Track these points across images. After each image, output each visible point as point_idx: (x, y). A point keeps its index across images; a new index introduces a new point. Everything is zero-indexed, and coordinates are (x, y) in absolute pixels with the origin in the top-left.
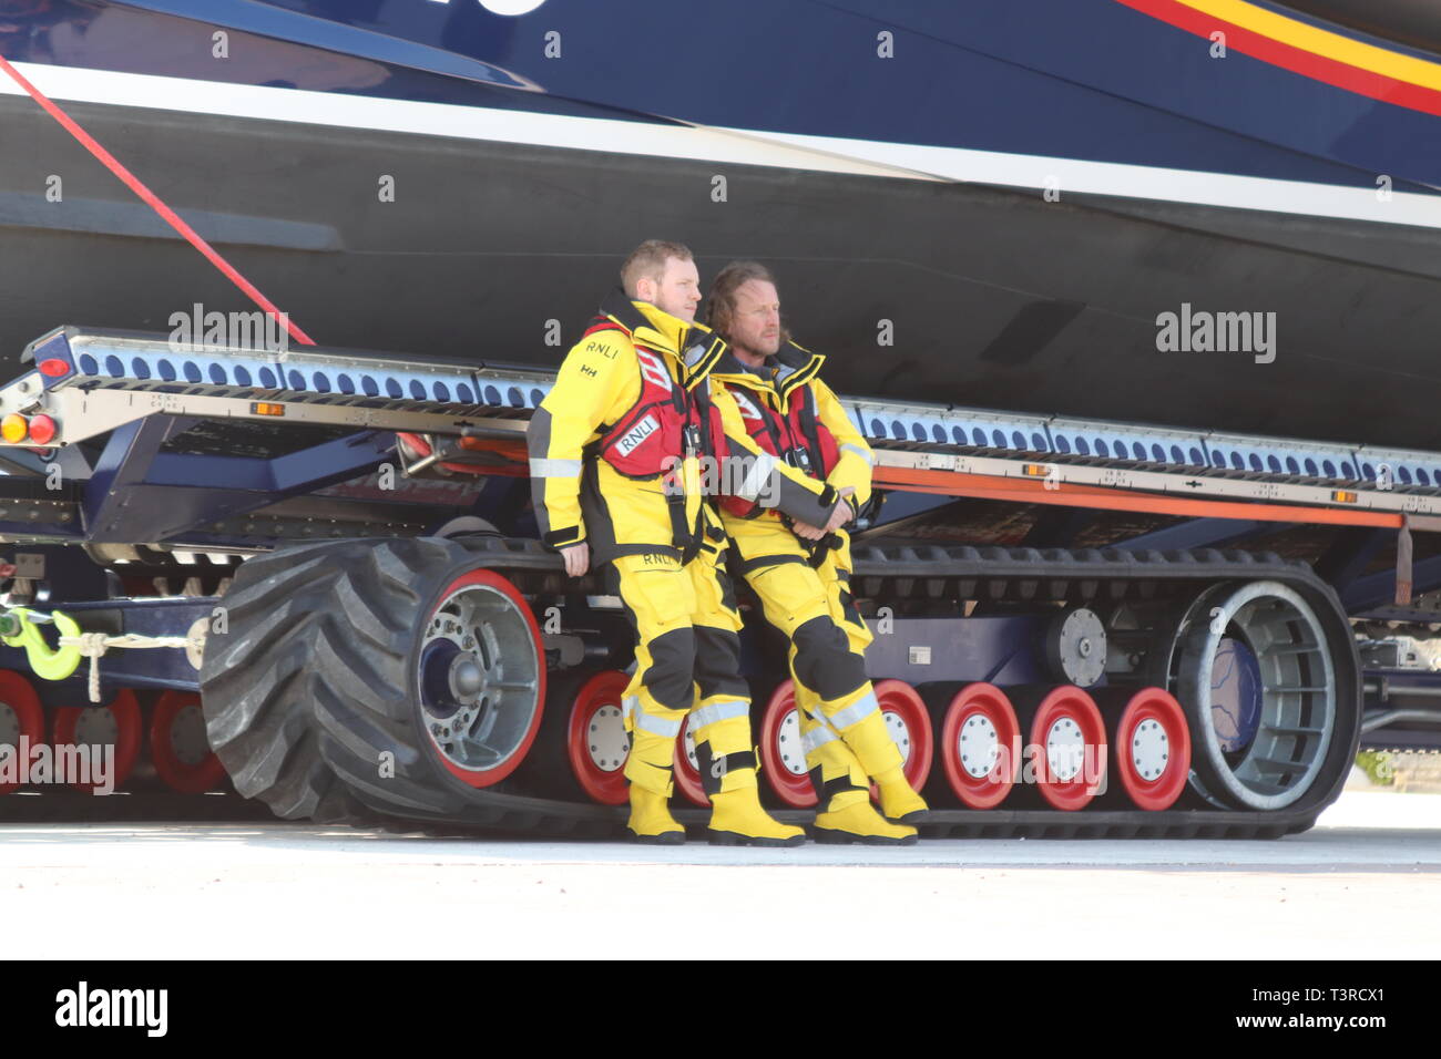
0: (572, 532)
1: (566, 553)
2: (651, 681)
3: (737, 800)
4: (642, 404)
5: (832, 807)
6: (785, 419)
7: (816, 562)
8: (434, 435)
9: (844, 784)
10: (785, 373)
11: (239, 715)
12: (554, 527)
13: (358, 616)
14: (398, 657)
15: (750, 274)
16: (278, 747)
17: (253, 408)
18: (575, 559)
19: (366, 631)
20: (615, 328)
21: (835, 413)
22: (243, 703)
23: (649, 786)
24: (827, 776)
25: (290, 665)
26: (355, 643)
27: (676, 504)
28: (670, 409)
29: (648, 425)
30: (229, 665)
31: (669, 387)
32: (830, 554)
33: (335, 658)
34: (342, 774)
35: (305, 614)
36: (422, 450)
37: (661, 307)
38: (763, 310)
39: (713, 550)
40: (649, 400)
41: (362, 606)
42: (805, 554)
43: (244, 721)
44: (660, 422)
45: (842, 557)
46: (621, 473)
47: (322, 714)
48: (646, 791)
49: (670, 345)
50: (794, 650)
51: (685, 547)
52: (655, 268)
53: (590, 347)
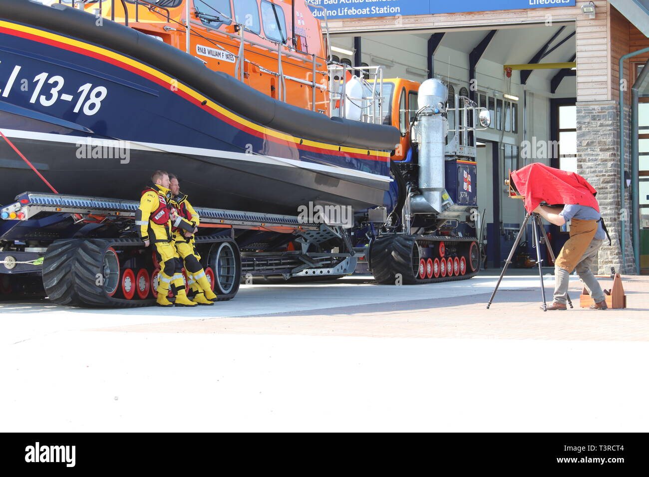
0: (146, 237)
1: (146, 242)
2: (165, 271)
3: (182, 296)
4: (161, 208)
5: (195, 297)
6: (180, 210)
7: (188, 242)
8: (83, 214)
9: (197, 292)
10: (179, 199)
11: (54, 281)
12: (143, 236)
13: (87, 258)
14: (98, 267)
15: (173, 177)
16: (64, 288)
17: (56, 209)
18: (147, 243)
19: (89, 261)
20: (153, 191)
21: (189, 207)
22: (56, 278)
23: (162, 293)
24: (194, 290)
25: (68, 269)
26: (85, 264)
27: (167, 229)
28: (166, 209)
29: (162, 213)
30: (51, 269)
31: (166, 204)
32: (191, 240)
33: (81, 268)
34: (80, 294)
35: (70, 258)
36: (79, 218)
37: (162, 186)
38: (176, 185)
39: (174, 240)
40: (161, 207)
41: (87, 255)
42: (185, 241)
43: (56, 282)
44: (165, 212)
45: (193, 241)
46: (156, 223)
47: (77, 281)
48: (162, 294)
49: (164, 194)
50: (184, 262)
51: (170, 239)
52: (161, 177)
53: (148, 195)
